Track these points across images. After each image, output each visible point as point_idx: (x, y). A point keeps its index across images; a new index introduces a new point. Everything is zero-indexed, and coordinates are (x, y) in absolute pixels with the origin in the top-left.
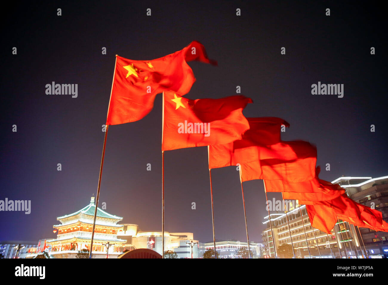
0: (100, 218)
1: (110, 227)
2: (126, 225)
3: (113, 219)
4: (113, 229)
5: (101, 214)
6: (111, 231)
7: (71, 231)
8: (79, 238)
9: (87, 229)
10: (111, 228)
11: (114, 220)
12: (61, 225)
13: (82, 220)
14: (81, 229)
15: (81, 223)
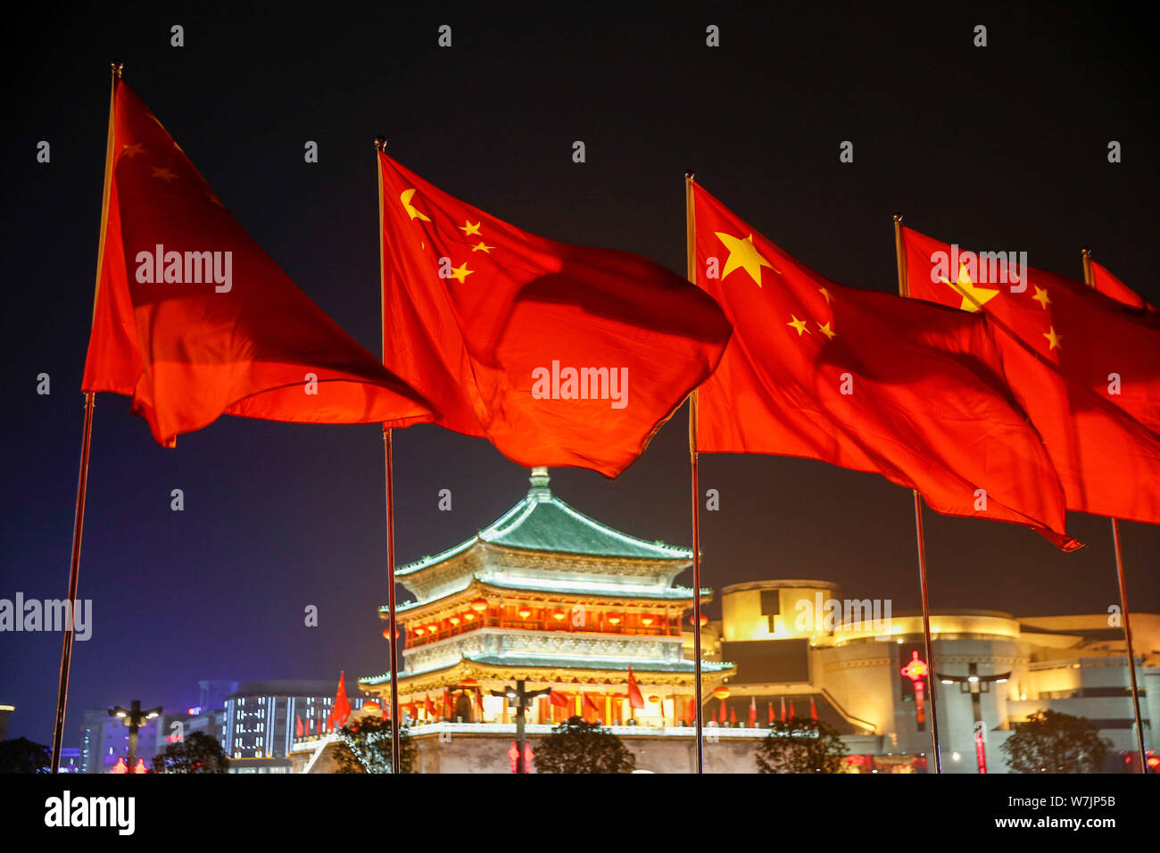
0: (584, 562)
1: (636, 602)
2: (769, 585)
3: (647, 559)
4: (654, 611)
5: (587, 541)
6: (647, 622)
7: (455, 632)
8: (484, 662)
9: (525, 615)
10: (646, 606)
11: (657, 567)
12: (415, 605)
13: (490, 575)
14: (496, 618)
15: (486, 588)
